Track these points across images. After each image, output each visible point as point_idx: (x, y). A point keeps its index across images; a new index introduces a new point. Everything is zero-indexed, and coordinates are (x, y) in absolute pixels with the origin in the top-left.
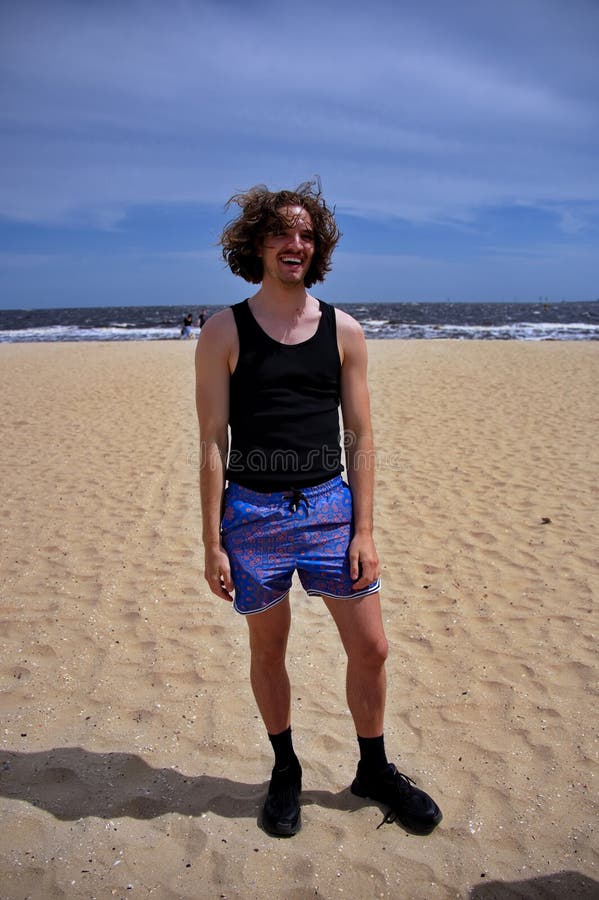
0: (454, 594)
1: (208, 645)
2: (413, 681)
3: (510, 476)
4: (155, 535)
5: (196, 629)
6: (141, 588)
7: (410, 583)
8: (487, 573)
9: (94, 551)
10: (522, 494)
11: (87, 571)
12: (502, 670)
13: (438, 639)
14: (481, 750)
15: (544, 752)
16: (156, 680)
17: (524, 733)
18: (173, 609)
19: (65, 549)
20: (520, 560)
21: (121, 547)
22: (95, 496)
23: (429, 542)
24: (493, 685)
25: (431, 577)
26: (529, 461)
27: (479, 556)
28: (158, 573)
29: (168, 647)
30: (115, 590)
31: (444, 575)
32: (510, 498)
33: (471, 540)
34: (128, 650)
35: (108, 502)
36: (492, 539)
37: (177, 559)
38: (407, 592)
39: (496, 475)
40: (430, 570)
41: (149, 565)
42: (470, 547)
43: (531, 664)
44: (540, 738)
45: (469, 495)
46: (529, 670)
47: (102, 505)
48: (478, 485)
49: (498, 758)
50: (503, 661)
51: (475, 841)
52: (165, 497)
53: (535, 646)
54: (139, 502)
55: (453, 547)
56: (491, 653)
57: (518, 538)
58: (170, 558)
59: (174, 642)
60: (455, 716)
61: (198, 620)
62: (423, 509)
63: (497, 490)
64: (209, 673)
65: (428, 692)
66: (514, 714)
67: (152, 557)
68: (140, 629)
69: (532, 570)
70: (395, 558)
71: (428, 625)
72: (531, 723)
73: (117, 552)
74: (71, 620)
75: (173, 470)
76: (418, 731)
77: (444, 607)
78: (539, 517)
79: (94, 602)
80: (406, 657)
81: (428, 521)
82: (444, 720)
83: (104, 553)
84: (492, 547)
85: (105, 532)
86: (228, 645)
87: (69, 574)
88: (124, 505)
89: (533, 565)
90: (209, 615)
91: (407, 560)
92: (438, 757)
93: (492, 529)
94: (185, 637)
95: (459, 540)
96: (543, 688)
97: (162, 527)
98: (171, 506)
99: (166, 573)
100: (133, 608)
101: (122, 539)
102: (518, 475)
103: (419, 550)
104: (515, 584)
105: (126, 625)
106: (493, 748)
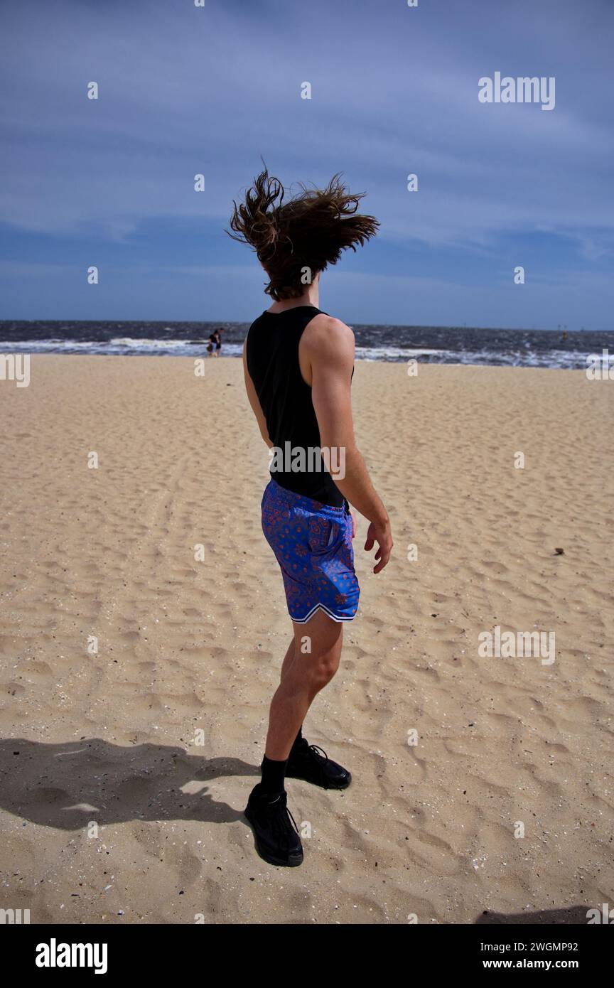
0: (463, 623)
1: (210, 669)
2: (418, 711)
3: (524, 505)
4: (158, 554)
5: (196, 651)
6: (141, 606)
7: (418, 611)
8: (497, 604)
9: (94, 567)
10: (536, 524)
11: (87, 587)
12: (510, 702)
13: (446, 670)
14: (488, 785)
15: (551, 789)
16: (153, 701)
17: (531, 768)
18: (173, 629)
19: (64, 564)
20: (532, 591)
21: (123, 565)
22: (97, 512)
23: (439, 570)
24: (501, 717)
25: (440, 606)
26: (544, 490)
27: (489, 586)
28: (159, 592)
29: (167, 668)
30: (115, 608)
31: (454, 604)
32: (523, 529)
33: (482, 569)
34: (126, 670)
35: (111, 519)
36: (503, 569)
37: (181, 578)
38: (415, 621)
39: (509, 503)
40: (438, 598)
41: (151, 584)
42: (480, 576)
43: (541, 697)
44: (547, 773)
45: (480, 523)
46: (538, 704)
47: (103, 521)
48: (491, 512)
49: (503, 792)
50: (512, 693)
51: (478, 878)
52: (169, 515)
53: (546, 680)
54: (142, 520)
55: (463, 576)
56: (499, 685)
57: (530, 568)
58: (172, 577)
59: (174, 663)
60: (461, 748)
61: (199, 642)
62: (433, 537)
63: (509, 519)
64: (210, 696)
65: (433, 722)
66: (522, 747)
67: (154, 576)
68: (139, 649)
69: (544, 602)
70: (403, 586)
71: (436, 655)
72: (539, 758)
73: (118, 569)
74: (68, 637)
75: (178, 488)
76: (422, 763)
77: (452, 637)
78: (552, 548)
79: (93, 620)
80: (412, 686)
81: (437, 548)
82: (450, 752)
83: (104, 570)
84: (503, 577)
85: (107, 549)
86: (230, 669)
87: (68, 590)
88: (128, 522)
89: (545, 596)
90: (211, 637)
91: (415, 587)
92: (443, 789)
93: (503, 559)
94: (185, 659)
95: (470, 569)
96: (552, 723)
97: (166, 546)
98: (175, 525)
99: (168, 593)
100: (133, 628)
101: (124, 556)
102: (532, 505)
103: (429, 579)
104: (525, 615)
105: (125, 644)
106: (498, 782)
